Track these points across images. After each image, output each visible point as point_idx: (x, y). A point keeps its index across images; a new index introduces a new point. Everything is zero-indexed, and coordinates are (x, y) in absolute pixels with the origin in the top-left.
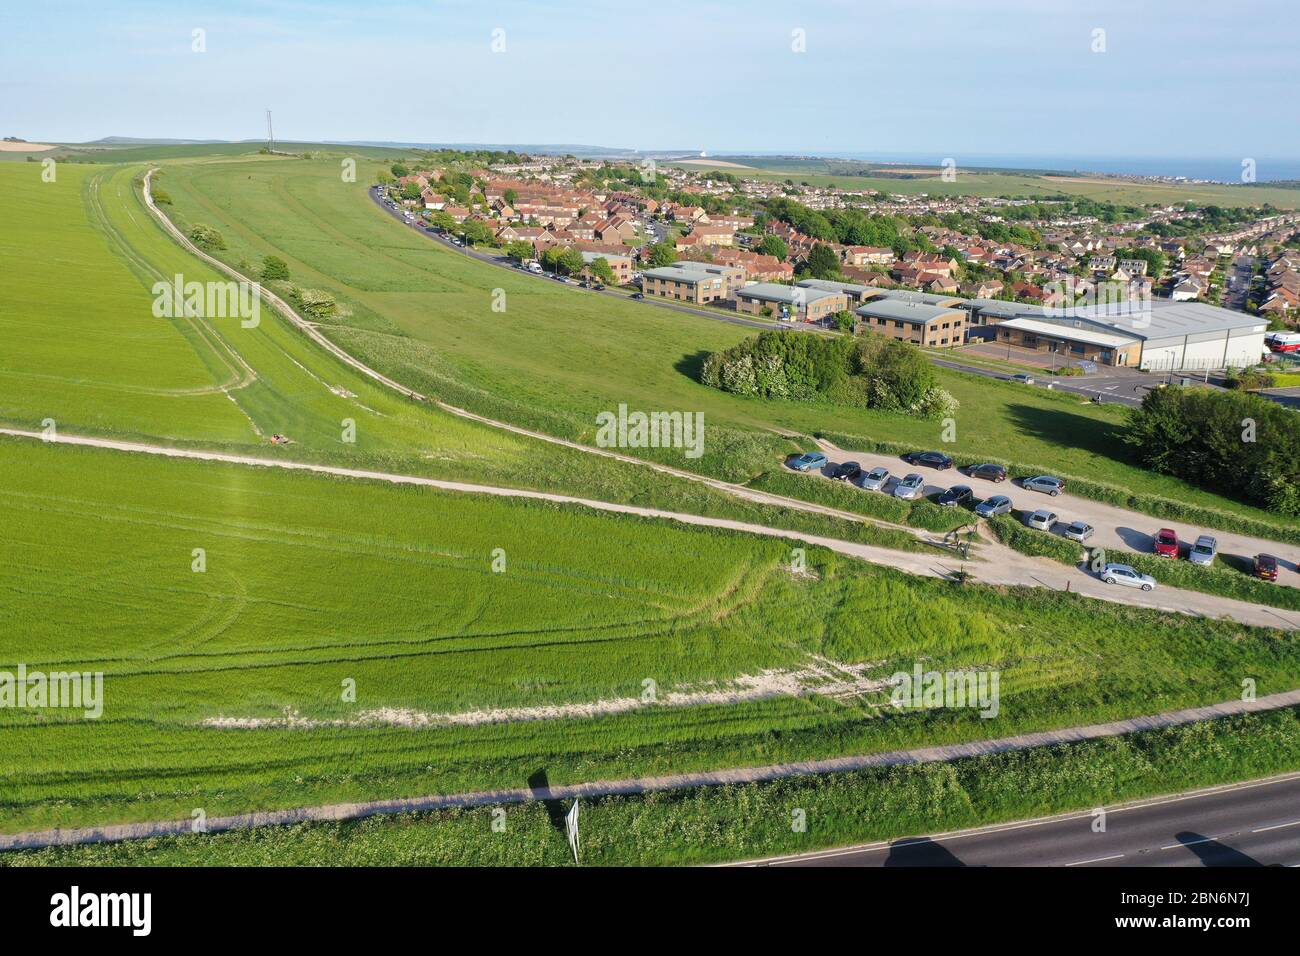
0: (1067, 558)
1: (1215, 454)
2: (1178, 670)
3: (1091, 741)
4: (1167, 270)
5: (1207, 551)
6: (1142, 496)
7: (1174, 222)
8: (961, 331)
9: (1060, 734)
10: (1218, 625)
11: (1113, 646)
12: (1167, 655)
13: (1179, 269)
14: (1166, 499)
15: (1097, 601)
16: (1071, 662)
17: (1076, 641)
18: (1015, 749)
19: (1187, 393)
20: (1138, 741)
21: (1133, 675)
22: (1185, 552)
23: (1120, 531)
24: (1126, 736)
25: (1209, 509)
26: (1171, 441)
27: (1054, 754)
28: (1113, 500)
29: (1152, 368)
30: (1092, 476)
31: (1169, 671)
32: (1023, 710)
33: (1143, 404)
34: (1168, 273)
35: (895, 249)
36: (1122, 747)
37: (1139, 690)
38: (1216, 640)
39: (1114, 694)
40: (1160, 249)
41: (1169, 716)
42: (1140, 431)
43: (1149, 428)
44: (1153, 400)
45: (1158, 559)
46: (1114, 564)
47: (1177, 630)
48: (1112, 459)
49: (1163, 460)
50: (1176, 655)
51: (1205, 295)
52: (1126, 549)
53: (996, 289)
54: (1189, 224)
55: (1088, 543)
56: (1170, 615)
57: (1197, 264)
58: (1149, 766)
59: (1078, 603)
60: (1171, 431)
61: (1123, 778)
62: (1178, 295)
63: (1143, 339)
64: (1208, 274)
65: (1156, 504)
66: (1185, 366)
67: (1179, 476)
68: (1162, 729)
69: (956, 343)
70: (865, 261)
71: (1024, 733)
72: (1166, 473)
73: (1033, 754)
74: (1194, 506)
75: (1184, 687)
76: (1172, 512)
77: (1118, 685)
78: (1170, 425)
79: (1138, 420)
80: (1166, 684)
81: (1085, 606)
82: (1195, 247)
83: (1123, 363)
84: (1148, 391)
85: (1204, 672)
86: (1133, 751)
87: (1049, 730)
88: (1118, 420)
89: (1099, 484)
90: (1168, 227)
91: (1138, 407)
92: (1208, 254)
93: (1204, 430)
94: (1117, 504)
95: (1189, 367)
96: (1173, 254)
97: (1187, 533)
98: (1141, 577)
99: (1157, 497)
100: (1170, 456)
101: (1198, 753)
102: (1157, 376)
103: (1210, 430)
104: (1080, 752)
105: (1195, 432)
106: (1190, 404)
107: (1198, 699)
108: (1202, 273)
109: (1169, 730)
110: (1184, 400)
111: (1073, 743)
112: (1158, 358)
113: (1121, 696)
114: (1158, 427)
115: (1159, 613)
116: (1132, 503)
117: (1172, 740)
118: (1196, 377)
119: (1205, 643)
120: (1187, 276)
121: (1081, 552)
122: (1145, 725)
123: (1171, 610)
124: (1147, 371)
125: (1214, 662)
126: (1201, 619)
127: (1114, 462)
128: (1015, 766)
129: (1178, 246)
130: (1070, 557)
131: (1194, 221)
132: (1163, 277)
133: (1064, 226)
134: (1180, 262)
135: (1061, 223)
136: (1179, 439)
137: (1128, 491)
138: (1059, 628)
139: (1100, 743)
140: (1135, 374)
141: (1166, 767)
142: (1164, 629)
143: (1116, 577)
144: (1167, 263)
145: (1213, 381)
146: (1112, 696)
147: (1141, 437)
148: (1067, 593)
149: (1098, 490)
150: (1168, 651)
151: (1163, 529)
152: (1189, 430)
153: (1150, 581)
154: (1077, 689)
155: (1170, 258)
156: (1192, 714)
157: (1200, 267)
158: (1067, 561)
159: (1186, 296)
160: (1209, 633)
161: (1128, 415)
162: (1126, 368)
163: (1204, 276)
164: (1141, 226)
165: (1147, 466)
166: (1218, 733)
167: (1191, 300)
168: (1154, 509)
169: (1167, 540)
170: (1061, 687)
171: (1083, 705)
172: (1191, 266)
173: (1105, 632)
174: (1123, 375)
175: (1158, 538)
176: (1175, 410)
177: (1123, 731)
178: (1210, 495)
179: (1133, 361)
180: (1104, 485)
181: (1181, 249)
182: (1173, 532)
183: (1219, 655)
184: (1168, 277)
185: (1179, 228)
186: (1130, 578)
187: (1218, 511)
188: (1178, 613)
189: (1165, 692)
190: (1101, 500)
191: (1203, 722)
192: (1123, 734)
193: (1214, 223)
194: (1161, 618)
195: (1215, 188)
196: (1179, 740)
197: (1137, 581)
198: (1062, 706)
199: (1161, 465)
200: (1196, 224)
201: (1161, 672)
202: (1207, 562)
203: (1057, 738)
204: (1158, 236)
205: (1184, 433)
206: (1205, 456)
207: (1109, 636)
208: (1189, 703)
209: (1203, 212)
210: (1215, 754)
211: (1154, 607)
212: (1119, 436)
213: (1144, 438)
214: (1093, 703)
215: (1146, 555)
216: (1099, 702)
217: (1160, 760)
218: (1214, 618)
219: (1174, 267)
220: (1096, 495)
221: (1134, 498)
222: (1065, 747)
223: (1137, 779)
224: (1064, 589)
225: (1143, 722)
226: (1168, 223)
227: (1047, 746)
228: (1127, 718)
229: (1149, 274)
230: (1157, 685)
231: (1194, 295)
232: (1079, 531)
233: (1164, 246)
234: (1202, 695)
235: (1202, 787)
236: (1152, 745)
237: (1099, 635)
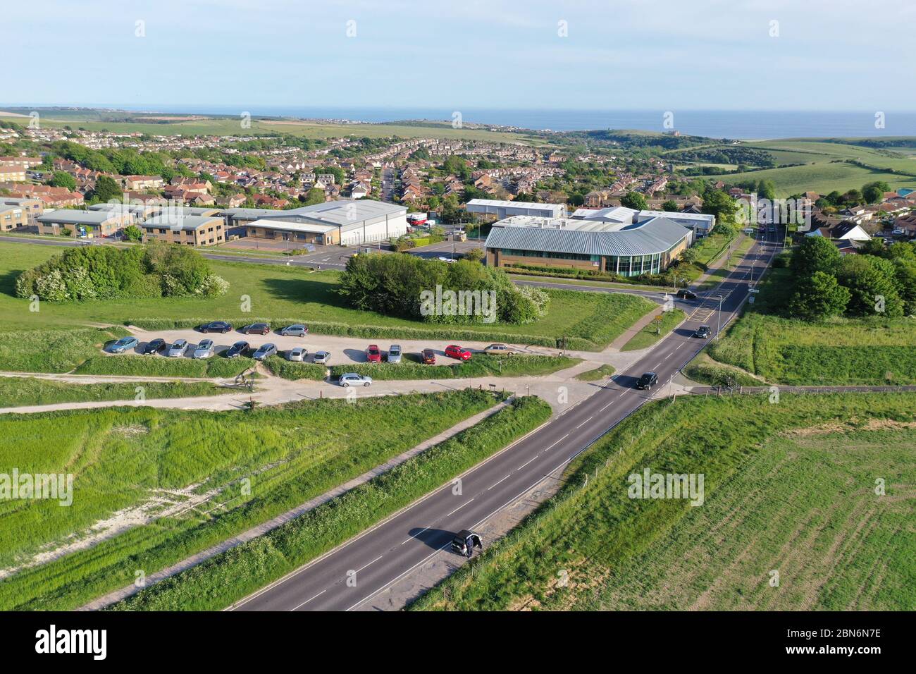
0: (317, 376)
1: (391, 294)
2: (393, 431)
3: (351, 491)
4: (346, 179)
5: (396, 353)
6: (355, 327)
7: (345, 149)
8: (222, 233)
9: (332, 493)
10: (409, 398)
11: (354, 427)
12: (386, 424)
13: (353, 178)
14: (369, 326)
15: (340, 400)
16: (331, 443)
17: (332, 430)
18: (307, 512)
19: (370, 258)
20: (378, 482)
21: (368, 441)
22: (385, 358)
23: (346, 352)
24: (371, 481)
25: (394, 328)
26: (366, 289)
27: (331, 507)
28: (338, 332)
29: (348, 243)
30: (323, 319)
31: (388, 434)
32: (307, 484)
33: (346, 268)
34: (347, 182)
35: (164, 176)
36: (370, 488)
37: (373, 450)
38: (410, 407)
39: (359, 457)
40: (340, 166)
41: (392, 462)
42: (347, 286)
43: (352, 283)
44: (352, 266)
45: (371, 365)
46: (346, 374)
47: (388, 406)
48: (334, 306)
49: (364, 302)
50: (390, 422)
51: (370, 194)
52: (352, 363)
53: (241, 200)
54: (354, 149)
55: (329, 363)
56: (383, 398)
57: (363, 175)
58: (386, 495)
59: (329, 405)
60: (365, 283)
61: (373, 508)
62: (356, 195)
63: (340, 226)
64: (370, 180)
65: (364, 330)
66: (366, 240)
67: (374, 310)
68: (390, 471)
69: (220, 241)
70: (142, 186)
71: (310, 499)
72: (367, 310)
73: (318, 511)
74: (385, 328)
75: (398, 441)
76: (374, 333)
77: (361, 451)
78: (364, 279)
79: (345, 279)
80: (387, 441)
81: (333, 405)
82: (360, 165)
83: (330, 243)
84: (348, 259)
85: (407, 428)
86: (376, 489)
87: (326, 492)
88: (333, 280)
89: (329, 324)
90: (343, 152)
91: (344, 270)
92: (368, 168)
93: (383, 279)
94: (341, 334)
95: (368, 241)
96: (348, 169)
97: (384, 345)
98: (363, 378)
99: (364, 326)
100: (367, 299)
101: (412, 479)
102: (351, 249)
103: (386, 279)
104: (346, 500)
105: (378, 281)
106: (373, 265)
107: (406, 446)
108: (367, 180)
109: (394, 470)
110: (369, 262)
111: (341, 496)
112: (350, 237)
113: (364, 457)
114: (357, 281)
115: (377, 399)
116: (350, 333)
117: (396, 475)
118: (373, 246)
119: (404, 410)
120: (358, 183)
121: (326, 370)
122: (380, 471)
123: (383, 395)
124: (345, 246)
125: (411, 421)
126: (400, 396)
127: (335, 308)
128: (308, 523)
129: (351, 164)
130: (320, 376)
131: (357, 147)
132: (345, 184)
133: (279, 154)
134: (353, 174)
135: (277, 152)
136: (371, 287)
137: (347, 325)
138: (320, 424)
139: (357, 490)
140: (339, 249)
141: (396, 493)
142: (381, 408)
143: (348, 382)
144: (346, 175)
145: (383, 248)
146: (359, 459)
147: (348, 289)
148: (321, 399)
149: (329, 328)
150: (386, 421)
151: (371, 346)
152: (375, 281)
153: (368, 380)
154: (337, 460)
155: (347, 172)
156: (405, 456)
157: (365, 177)
158: (318, 379)
159: (359, 195)
160: (405, 404)
161: (339, 276)
162: (333, 245)
163: (367, 182)
164: (326, 152)
165: (355, 307)
166: (420, 463)
167: (363, 198)
168: (363, 334)
169: (374, 351)
170: (328, 462)
171: (343, 469)
172: (360, 176)
173: (348, 418)
174: (332, 250)
175: (368, 352)
176: (365, 270)
177: (368, 478)
178: (393, 319)
179: (336, 241)
180: (332, 324)
181: (352, 165)
182: (376, 346)
183: (413, 416)
184: (348, 184)
185: (349, 152)
186: (356, 381)
187: (399, 328)
188: (387, 396)
189: (388, 447)
190: (332, 334)
191: (411, 459)
192: (368, 481)
193: (368, 148)
194: (378, 401)
195: (364, 126)
196: (400, 474)
197: (361, 382)
198: (330, 474)
199: (363, 305)
200: (359, 150)
201: (384, 436)
202: (398, 360)
203: (331, 496)
204: (338, 158)
205: (372, 283)
206: (386, 295)
207: (350, 421)
208: (402, 450)
209: (361, 141)
210: (421, 477)
211: (373, 396)
212: (335, 291)
213: (350, 290)
214: (348, 466)
215: (364, 364)
216: (352, 464)
217: (392, 491)
218: (407, 394)
219: (350, 178)
220: (328, 331)
221: (350, 329)
222: (336, 500)
223: (381, 506)
224: (319, 397)
225: (379, 469)
226: (342, 149)
227: (326, 503)
228: (369, 469)
229: (336, 183)
230: (383, 445)
231: (364, 195)
232: (322, 357)
233: (342, 164)
234: (408, 442)
235: (418, 498)
236: (386, 482)
237: (345, 422)
